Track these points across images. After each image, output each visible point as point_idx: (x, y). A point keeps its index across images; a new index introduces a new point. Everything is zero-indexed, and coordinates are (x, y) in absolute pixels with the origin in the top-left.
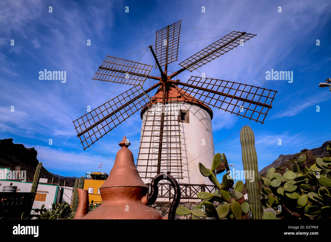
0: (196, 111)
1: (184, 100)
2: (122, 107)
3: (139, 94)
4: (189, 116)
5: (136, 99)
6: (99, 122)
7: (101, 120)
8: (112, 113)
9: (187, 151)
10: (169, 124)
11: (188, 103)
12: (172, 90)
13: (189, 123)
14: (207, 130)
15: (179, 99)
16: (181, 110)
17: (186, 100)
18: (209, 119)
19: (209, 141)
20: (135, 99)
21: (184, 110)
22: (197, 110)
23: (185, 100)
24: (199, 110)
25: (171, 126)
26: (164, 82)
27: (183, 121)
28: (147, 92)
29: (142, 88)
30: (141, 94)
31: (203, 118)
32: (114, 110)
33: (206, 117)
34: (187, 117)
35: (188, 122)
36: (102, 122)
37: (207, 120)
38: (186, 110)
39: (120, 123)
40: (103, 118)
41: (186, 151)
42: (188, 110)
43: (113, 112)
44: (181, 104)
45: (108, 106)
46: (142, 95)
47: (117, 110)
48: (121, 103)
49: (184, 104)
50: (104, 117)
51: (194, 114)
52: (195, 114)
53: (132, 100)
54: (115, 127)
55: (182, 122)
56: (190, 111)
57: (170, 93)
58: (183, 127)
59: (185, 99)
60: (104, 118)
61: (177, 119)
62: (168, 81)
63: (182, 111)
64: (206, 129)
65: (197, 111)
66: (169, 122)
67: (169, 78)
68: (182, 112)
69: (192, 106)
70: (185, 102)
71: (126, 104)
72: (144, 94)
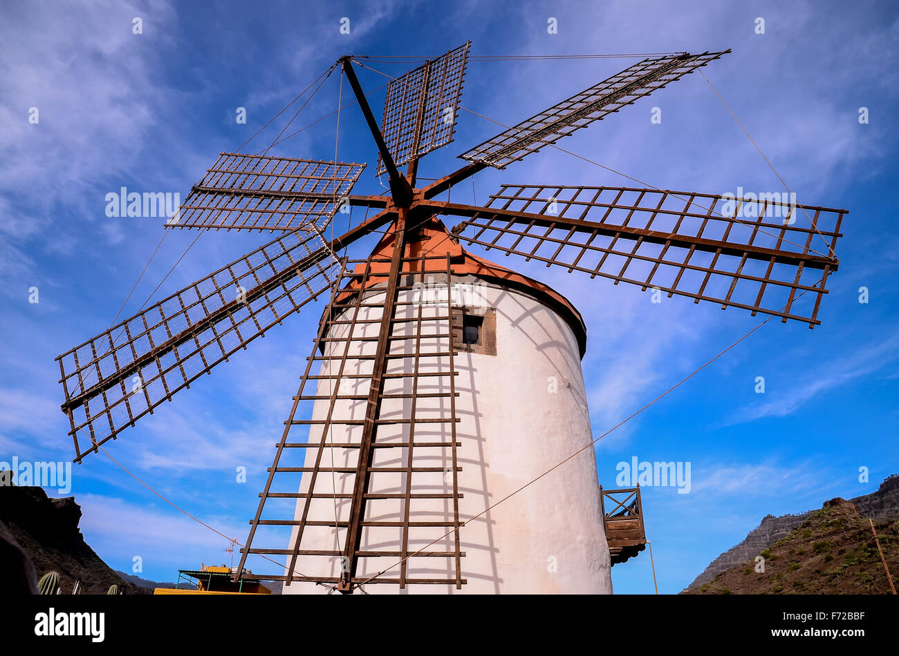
0: (522, 312)
1: (475, 270)
3: (308, 255)
4: (497, 329)
5: (295, 271)
6: (149, 354)
7: (158, 349)
8: (200, 323)
9: (487, 465)
11: (492, 280)
12: (430, 238)
13: (496, 355)
14: (569, 386)
15: (458, 268)
16: (464, 307)
17: (485, 272)
18: (571, 349)
19: (576, 427)
21: (476, 308)
22: (529, 308)
23: (479, 271)
26: (401, 210)
27: (473, 346)
28: (336, 246)
29: (320, 234)
30: (316, 253)
31: (550, 340)
32: (210, 313)
33: (561, 339)
34: (487, 334)
35: (491, 350)
36: (160, 355)
37: (564, 351)
38: (483, 308)
40: (168, 339)
41: (483, 464)
42: (493, 309)
43: (204, 320)
46: (316, 256)
47: (221, 310)
50: (170, 336)
51: (515, 324)
52: (519, 325)
53: (280, 274)
55: (469, 350)
56: (497, 313)
57: (423, 248)
58: (471, 369)
59: (481, 265)
60: (171, 342)
62: (415, 204)
63: (468, 310)
64: (562, 384)
65: (528, 313)
67: (421, 196)
68: (468, 313)
69: (507, 295)
70: (479, 277)
71: (259, 287)
72: (327, 250)
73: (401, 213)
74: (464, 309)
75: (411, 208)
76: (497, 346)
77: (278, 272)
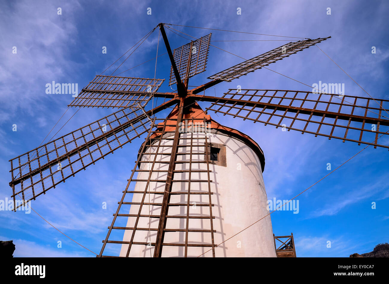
0: (239, 147)
1: (216, 127)
2: (102, 136)
4: (227, 155)
6: (56, 160)
8: (82, 146)
9: (223, 219)
10: (187, 178)
11: (224, 132)
12: (194, 112)
13: (226, 166)
14: (260, 184)
17: (221, 128)
21: (217, 144)
22: (241, 146)
23: (218, 127)
24: (243, 147)
25: (190, 181)
26: (181, 98)
27: (215, 162)
32: (87, 141)
34: (222, 157)
35: (224, 164)
37: (257, 168)
38: (220, 145)
39: (93, 162)
41: (221, 219)
42: (224, 145)
43: (84, 145)
45: (78, 134)
47: (93, 140)
49: (216, 133)
50: (67, 151)
51: (235, 153)
52: (237, 153)
54: (82, 169)
55: (213, 164)
56: (227, 147)
58: (215, 173)
59: (219, 125)
61: (202, 158)
62: (188, 96)
63: (213, 145)
65: (241, 148)
66: (187, 174)
67: (191, 93)
68: (213, 146)
69: (231, 140)
70: (218, 130)
71: (112, 131)
72: (146, 115)
73: (181, 100)
74: (211, 144)
75: (186, 97)
76: (227, 163)
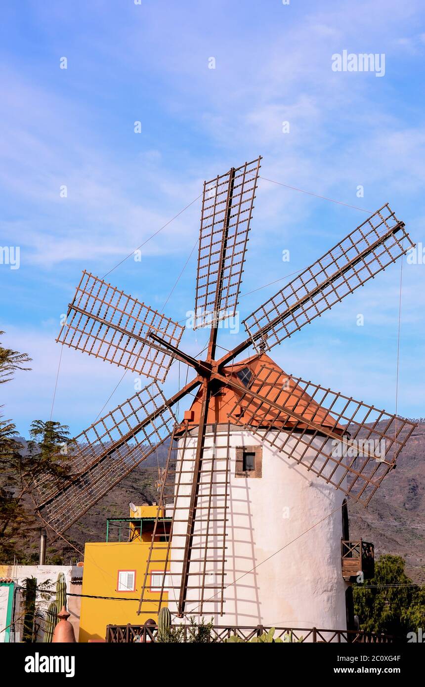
3: (155, 410)
4: (263, 461)
5: (149, 422)
11: (260, 427)
12: (225, 394)
13: (262, 478)
16: (244, 447)
17: (254, 423)
20: (146, 422)
21: (251, 447)
26: (205, 380)
27: (249, 473)
28: (170, 404)
29: (161, 393)
30: (160, 409)
34: (257, 464)
35: (259, 475)
38: (255, 447)
42: (260, 447)
44: (245, 433)
46: (160, 412)
48: (119, 430)
49: (250, 431)
51: (275, 453)
53: (142, 423)
55: (247, 476)
56: (264, 448)
57: (222, 402)
58: (247, 488)
62: (213, 377)
63: (246, 449)
67: (216, 369)
68: (246, 451)
69: (268, 434)
70: (252, 426)
71: (131, 432)
72: (166, 408)
73: (205, 382)
74: (244, 448)
75: (211, 380)
76: (262, 471)
77: (141, 421)
